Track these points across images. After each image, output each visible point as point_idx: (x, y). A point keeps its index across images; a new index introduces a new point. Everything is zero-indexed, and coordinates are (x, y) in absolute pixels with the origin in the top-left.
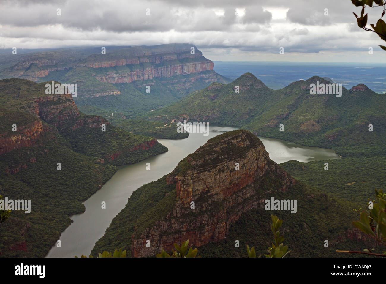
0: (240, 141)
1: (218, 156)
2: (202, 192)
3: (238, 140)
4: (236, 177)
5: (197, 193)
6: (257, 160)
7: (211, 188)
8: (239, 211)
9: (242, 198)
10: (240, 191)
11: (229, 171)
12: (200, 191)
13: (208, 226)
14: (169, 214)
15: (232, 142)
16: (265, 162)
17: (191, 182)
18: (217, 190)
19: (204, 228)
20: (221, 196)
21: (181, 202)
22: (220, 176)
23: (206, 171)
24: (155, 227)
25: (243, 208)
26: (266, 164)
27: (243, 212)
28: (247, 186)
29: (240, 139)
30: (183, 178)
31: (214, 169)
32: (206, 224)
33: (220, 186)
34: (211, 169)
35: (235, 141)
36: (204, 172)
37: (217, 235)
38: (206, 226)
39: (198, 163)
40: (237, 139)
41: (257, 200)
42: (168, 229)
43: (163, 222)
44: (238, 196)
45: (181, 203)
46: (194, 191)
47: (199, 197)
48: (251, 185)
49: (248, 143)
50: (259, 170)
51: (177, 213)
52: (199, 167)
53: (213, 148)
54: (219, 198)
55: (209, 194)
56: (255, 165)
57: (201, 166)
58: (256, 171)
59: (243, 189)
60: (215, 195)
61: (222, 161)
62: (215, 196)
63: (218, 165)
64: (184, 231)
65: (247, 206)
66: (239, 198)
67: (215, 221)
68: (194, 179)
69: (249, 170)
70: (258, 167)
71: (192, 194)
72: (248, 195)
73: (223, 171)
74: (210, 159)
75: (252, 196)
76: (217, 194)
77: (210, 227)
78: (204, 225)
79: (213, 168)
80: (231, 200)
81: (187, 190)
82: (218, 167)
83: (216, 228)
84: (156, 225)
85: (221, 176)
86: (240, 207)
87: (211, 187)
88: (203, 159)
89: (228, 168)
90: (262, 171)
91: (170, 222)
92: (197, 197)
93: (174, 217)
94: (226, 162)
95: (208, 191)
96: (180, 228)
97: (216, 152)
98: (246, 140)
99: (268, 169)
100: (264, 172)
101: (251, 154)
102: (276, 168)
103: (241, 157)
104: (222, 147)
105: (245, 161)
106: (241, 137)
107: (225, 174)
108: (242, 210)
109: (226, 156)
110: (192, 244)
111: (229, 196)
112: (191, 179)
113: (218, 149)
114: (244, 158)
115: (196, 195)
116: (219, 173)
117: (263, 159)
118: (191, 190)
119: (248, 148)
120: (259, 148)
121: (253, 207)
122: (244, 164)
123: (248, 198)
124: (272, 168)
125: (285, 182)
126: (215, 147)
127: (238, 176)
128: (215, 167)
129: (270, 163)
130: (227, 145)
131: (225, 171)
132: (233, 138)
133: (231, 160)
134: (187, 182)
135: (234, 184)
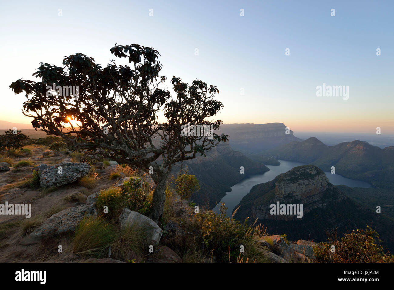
1: (299, 177)
3: (310, 170)
4: (309, 189)
5: (286, 193)
6: (322, 182)
7: (294, 192)
8: (310, 207)
9: (312, 200)
10: (311, 196)
11: (304, 185)
12: (288, 193)
14: (271, 201)
15: (306, 171)
16: (327, 184)
17: (283, 187)
18: (297, 194)
20: (300, 197)
21: (278, 196)
22: (299, 187)
23: (292, 183)
24: (264, 205)
26: (327, 185)
28: (315, 195)
29: (311, 170)
30: (279, 185)
33: (299, 192)
34: (294, 183)
36: (291, 183)
39: (287, 178)
40: (309, 169)
41: (321, 204)
44: (310, 199)
46: (285, 192)
48: (317, 195)
49: (316, 172)
50: (322, 187)
52: (288, 181)
55: (293, 195)
56: (320, 184)
57: (289, 180)
58: (321, 187)
59: (313, 196)
60: (296, 196)
61: (300, 179)
62: (297, 197)
65: (315, 205)
66: (310, 201)
69: (316, 186)
70: (322, 186)
71: (284, 193)
72: (316, 200)
73: (301, 185)
74: (294, 177)
75: (318, 201)
76: (297, 196)
80: (305, 200)
81: (281, 191)
86: (311, 205)
88: (290, 177)
89: (304, 184)
92: (286, 195)
94: (303, 181)
95: (293, 193)
97: (297, 174)
98: (314, 170)
99: (328, 188)
100: (326, 189)
101: (318, 178)
102: (334, 188)
103: (311, 179)
104: (300, 172)
105: (314, 182)
106: (312, 169)
107: (302, 186)
108: (312, 207)
109: (303, 177)
110: (283, 219)
111: (304, 198)
112: (284, 186)
113: (298, 173)
114: (313, 180)
115: (286, 194)
116: (299, 185)
117: (325, 182)
118: (283, 191)
119: (315, 175)
120: (322, 176)
121: (319, 207)
122: (313, 183)
123: (316, 201)
124: (331, 187)
125: (340, 197)
126: (296, 172)
127: (310, 188)
128: (297, 182)
129: (330, 184)
130: (303, 172)
131: (302, 185)
132: (307, 169)
133: (306, 180)
134: (281, 187)
135: (307, 192)
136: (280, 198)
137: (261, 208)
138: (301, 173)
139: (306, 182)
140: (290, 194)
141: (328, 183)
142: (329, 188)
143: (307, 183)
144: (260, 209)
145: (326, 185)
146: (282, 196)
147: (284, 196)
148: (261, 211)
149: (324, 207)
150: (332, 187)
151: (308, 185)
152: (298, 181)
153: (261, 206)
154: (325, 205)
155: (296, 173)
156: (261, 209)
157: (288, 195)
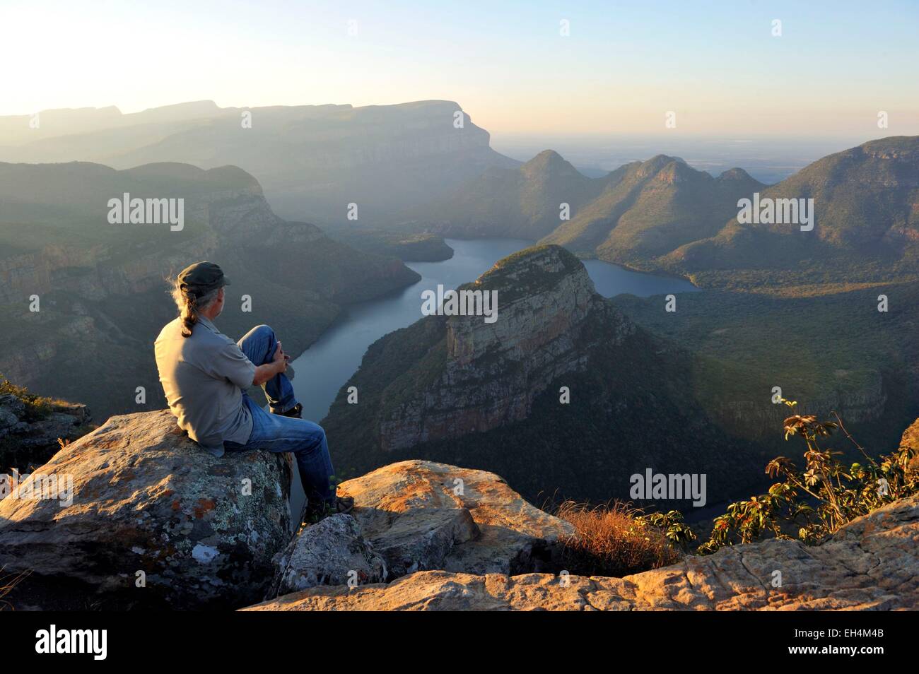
0: (548, 263)
1: (515, 288)
2: (489, 346)
3: (546, 262)
4: (543, 320)
5: (481, 347)
6: (576, 294)
7: (503, 339)
8: (547, 375)
9: (551, 354)
10: (549, 343)
11: (531, 312)
12: (486, 344)
13: (499, 400)
14: (437, 381)
15: (536, 265)
16: (589, 297)
17: (471, 329)
18: (512, 343)
19: (494, 402)
20: (519, 353)
21: (456, 362)
22: (517, 320)
24: (414, 402)
25: (554, 370)
26: (590, 300)
27: (553, 377)
28: (560, 335)
29: (549, 260)
30: (458, 323)
31: (508, 310)
32: (495, 397)
33: (517, 336)
34: (503, 309)
35: (540, 263)
37: (513, 414)
38: (495, 400)
40: (544, 260)
41: (575, 358)
42: (435, 405)
43: (428, 393)
44: (547, 352)
45: (456, 364)
46: (476, 344)
47: (484, 354)
48: (566, 335)
49: (561, 265)
50: (578, 310)
51: (449, 379)
53: (506, 274)
54: (516, 354)
55: (501, 349)
56: (573, 301)
58: (575, 310)
59: (552, 341)
60: (508, 350)
61: (521, 295)
62: (510, 353)
63: (515, 303)
64: (460, 408)
65: (559, 368)
66: (547, 356)
67: (510, 391)
68: (476, 324)
69: (563, 309)
70: (577, 305)
71: (473, 349)
72: (562, 350)
73: (523, 313)
75: (567, 353)
76: (513, 348)
77: (502, 401)
78: (492, 399)
79: (506, 307)
80: (535, 358)
81: (465, 343)
82: (514, 306)
83: (511, 403)
84: (416, 399)
85: (519, 321)
86: (549, 369)
87: (504, 337)
89: (530, 307)
90: (584, 311)
91: (439, 395)
92: (480, 354)
93: (445, 387)
94: (528, 298)
95: (499, 344)
96: (454, 404)
97: (511, 281)
98: (558, 261)
99: (593, 309)
100: (586, 314)
101: (566, 284)
102: (606, 308)
103: (550, 289)
104: (520, 272)
105: (557, 296)
106: (551, 256)
107: (524, 318)
108: (552, 374)
109: (528, 288)
110: (473, 430)
111: (532, 351)
112: (472, 325)
113: (514, 276)
114: (555, 290)
115: (479, 351)
116: (516, 315)
117: (585, 292)
118: (471, 343)
119: (561, 275)
120: (579, 275)
121: (569, 369)
122: (555, 301)
123: (561, 356)
124: (599, 306)
125: (620, 329)
126: (509, 273)
127: (547, 320)
128: (509, 306)
129: (596, 298)
130: (528, 269)
131: (526, 312)
132: (538, 259)
133: (535, 294)
134: (464, 330)
135: (539, 332)
136: (464, 368)
137: (404, 411)
138: (522, 273)
139: (535, 301)
140: (491, 347)
141: (593, 296)
142: (595, 308)
143: (540, 305)
144: (403, 417)
145: (588, 302)
146: (469, 358)
147: (475, 357)
148: (406, 422)
149: (583, 367)
150: (601, 305)
151: (541, 309)
152: (513, 304)
153: (406, 407)
154: (585, 359)
155: (508, 276)
156: (407, 414)
157: (485, 352)
